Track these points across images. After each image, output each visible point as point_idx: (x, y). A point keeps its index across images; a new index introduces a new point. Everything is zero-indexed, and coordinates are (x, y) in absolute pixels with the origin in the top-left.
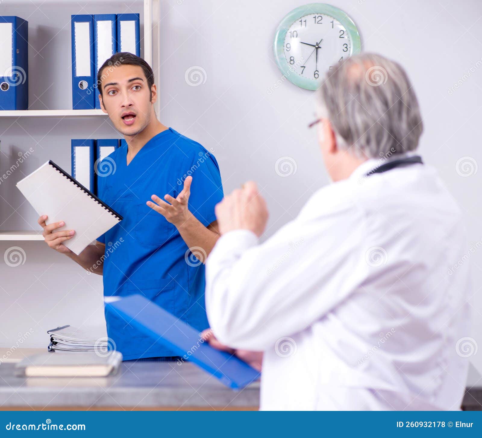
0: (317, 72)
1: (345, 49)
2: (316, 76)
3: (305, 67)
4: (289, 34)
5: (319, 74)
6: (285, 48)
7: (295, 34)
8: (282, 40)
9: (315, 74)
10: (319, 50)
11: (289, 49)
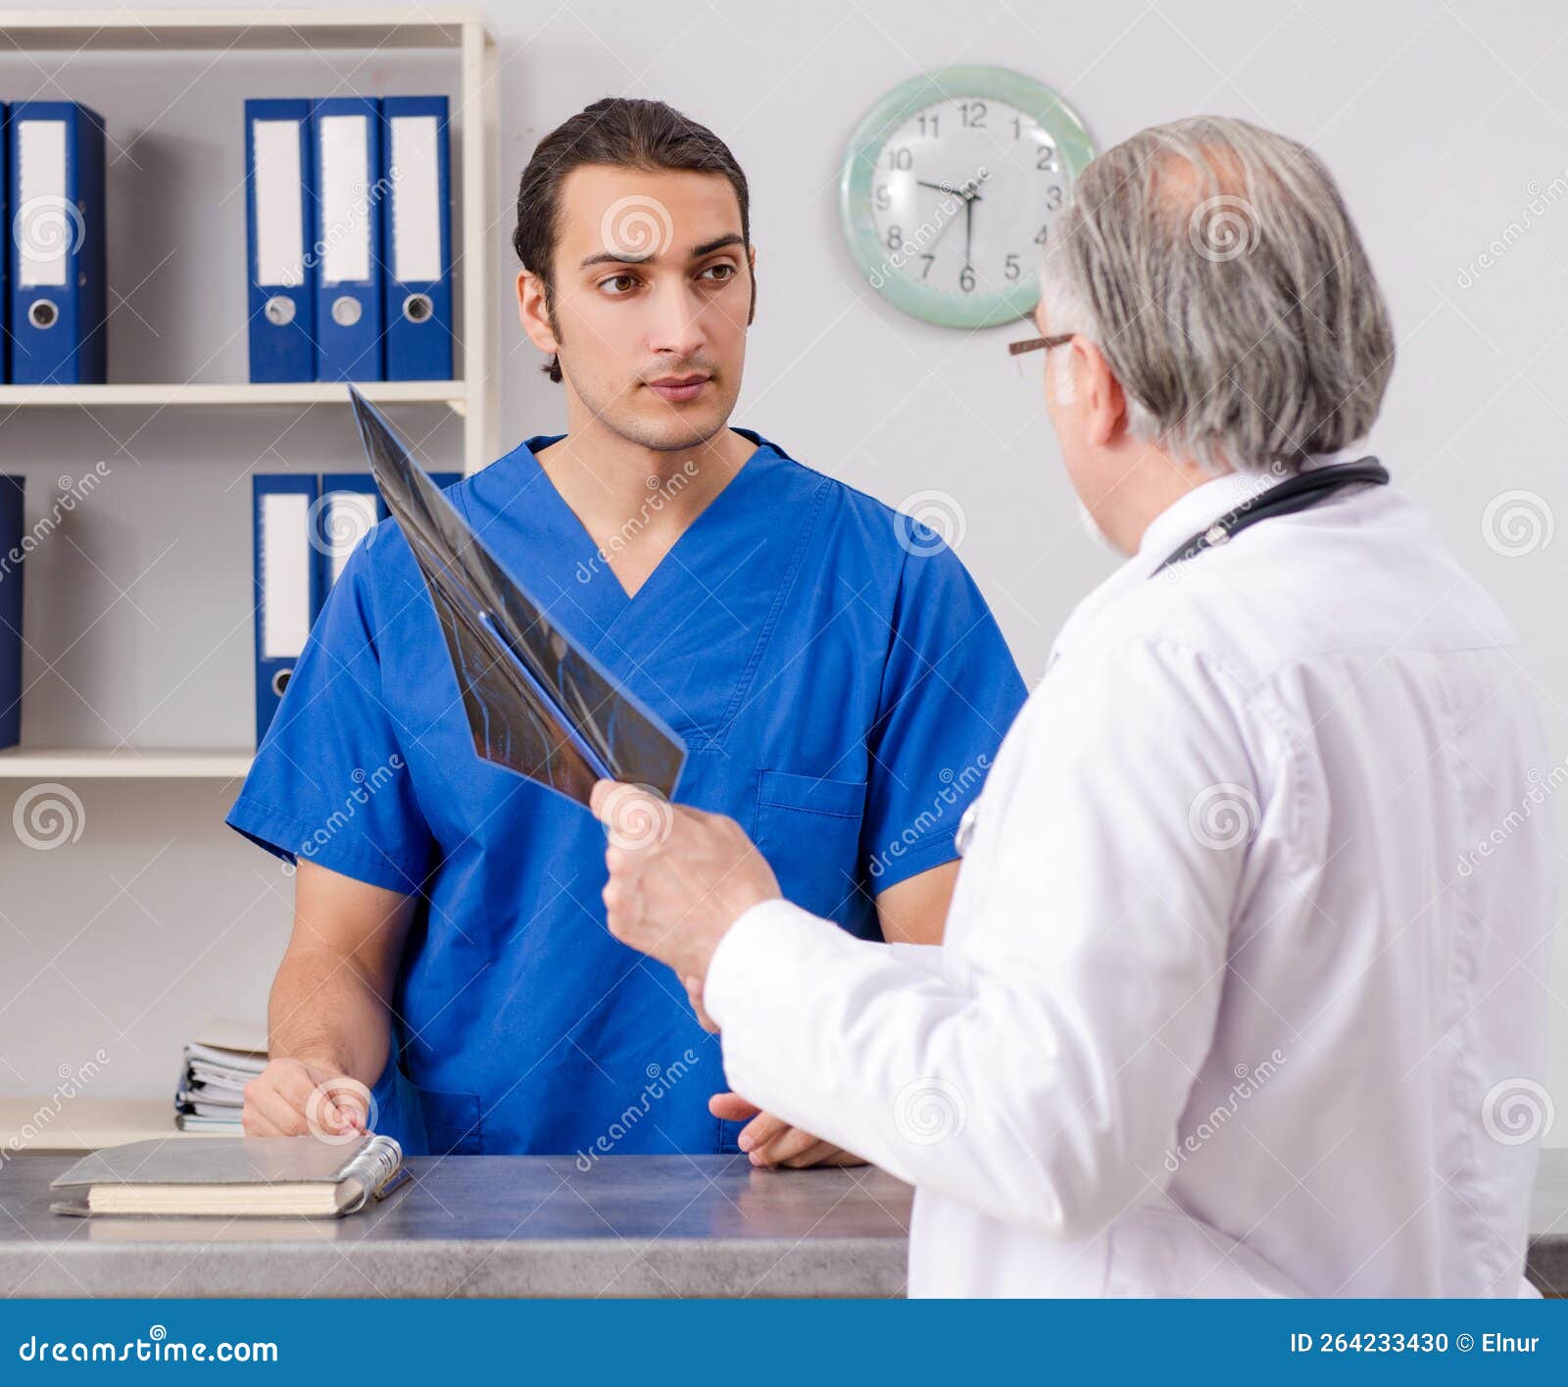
0: (968, 273)
1: (1054, 203)
2: (967, 283)
3: (931, 257)
4: (884, 159)
5: (975, 277)
6: (875, 200)
7: (904, 158)
8: (864, 178)
9: (962, 278)
10: (977, 206)
11: (885, 203)
